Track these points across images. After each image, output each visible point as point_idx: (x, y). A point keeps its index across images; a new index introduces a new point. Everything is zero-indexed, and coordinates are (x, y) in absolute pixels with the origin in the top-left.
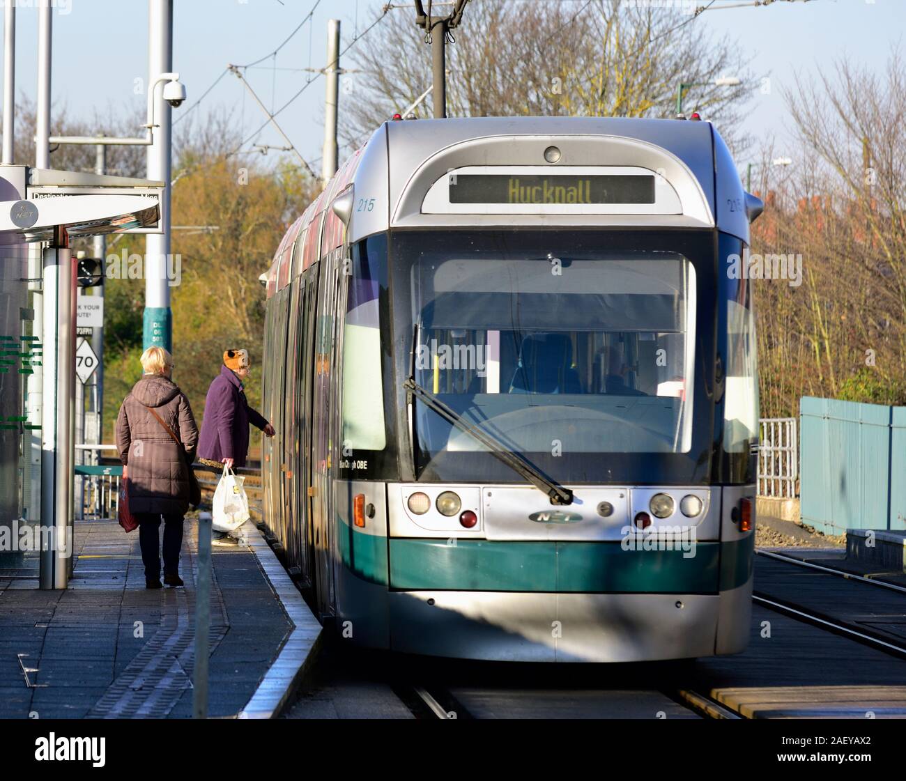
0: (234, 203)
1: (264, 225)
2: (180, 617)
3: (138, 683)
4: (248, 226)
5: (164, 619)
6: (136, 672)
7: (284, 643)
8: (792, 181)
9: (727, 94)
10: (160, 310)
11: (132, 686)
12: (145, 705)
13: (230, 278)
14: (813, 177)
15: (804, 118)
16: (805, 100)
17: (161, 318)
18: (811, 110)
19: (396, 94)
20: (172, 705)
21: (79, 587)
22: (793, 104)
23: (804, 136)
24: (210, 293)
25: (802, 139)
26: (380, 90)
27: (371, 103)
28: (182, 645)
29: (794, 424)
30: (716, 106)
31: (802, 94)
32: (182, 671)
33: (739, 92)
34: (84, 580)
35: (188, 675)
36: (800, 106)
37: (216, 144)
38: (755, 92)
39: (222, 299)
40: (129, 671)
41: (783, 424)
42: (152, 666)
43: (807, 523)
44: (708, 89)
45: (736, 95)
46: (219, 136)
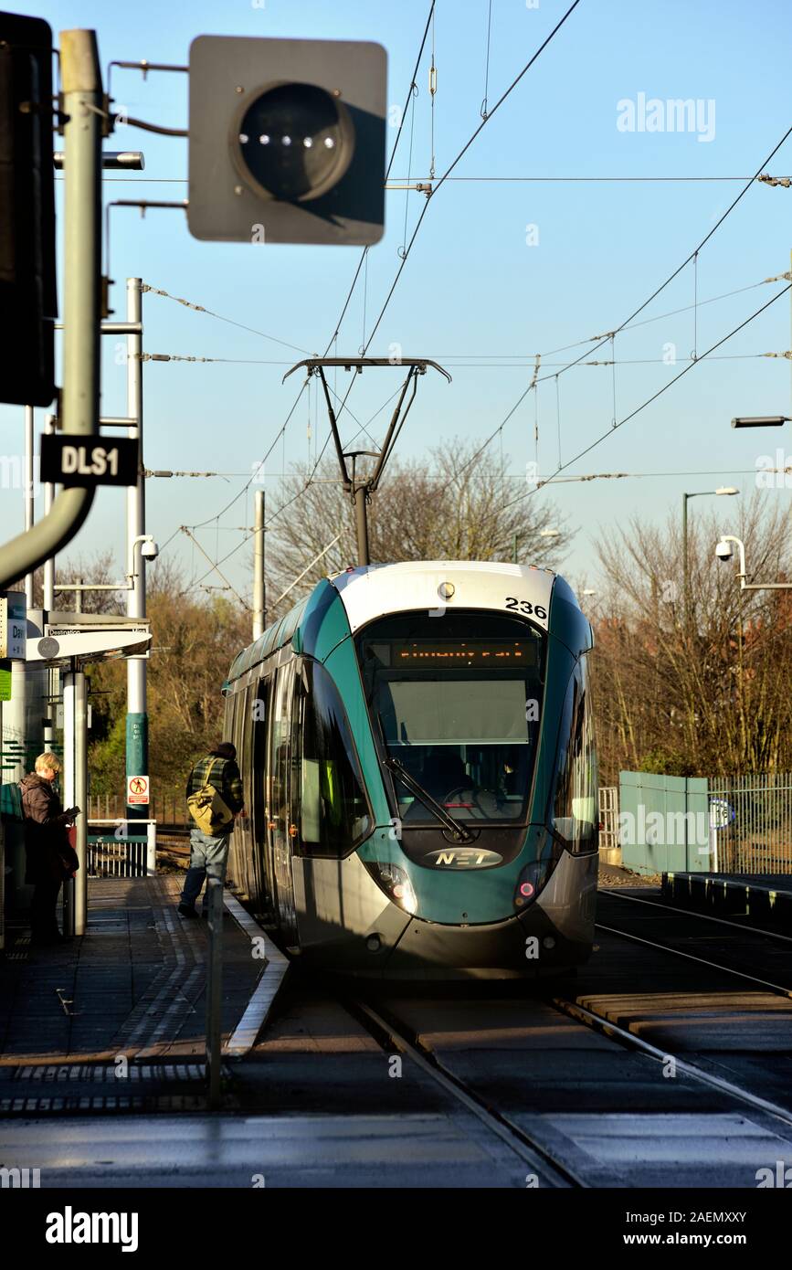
0: (177, 627)
1: (201, 645)
2: (178, 956)
3: (152, 1010)
4: (189, 645)
5: (165, 958)
6: (150, 1001)
7: (262, 975)
8: (601, 608)
9: (549, 543)
10: (139, 714)
11: (148, 1013)
12: (159, 1027)
13: (176, 686)
14: (616, 605)
15: (609, 561)
16: (609, 548)
17: (140, 721)
18: (614, 555)
19: (301, 545)
20: (181, 1025)
21: (94, 934)
22: (600, 550)
23: (609, 574)
24: (160, 697)
25: (608, 576)
26: (288, 541)
27: (283, 552)
28: (184, 978)
29: (615, 792)
30: (542, 552)
31: (607, 543)
32: (184, 999)
33: (558, 541)
34: (95, 928)
35: (190, 1002)
36: (606, 553)
37: (162, 583)
38: (571, 542)
39: (170, 702)
40: (145, 999)
41: (607, 791)
42: (161, 996)
43: (627, 866)
44: (535, 540)
45: (557, 544)
46: (164, 577)
